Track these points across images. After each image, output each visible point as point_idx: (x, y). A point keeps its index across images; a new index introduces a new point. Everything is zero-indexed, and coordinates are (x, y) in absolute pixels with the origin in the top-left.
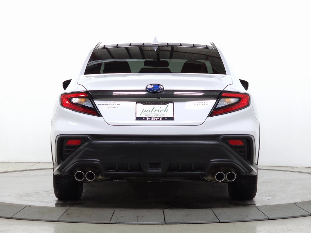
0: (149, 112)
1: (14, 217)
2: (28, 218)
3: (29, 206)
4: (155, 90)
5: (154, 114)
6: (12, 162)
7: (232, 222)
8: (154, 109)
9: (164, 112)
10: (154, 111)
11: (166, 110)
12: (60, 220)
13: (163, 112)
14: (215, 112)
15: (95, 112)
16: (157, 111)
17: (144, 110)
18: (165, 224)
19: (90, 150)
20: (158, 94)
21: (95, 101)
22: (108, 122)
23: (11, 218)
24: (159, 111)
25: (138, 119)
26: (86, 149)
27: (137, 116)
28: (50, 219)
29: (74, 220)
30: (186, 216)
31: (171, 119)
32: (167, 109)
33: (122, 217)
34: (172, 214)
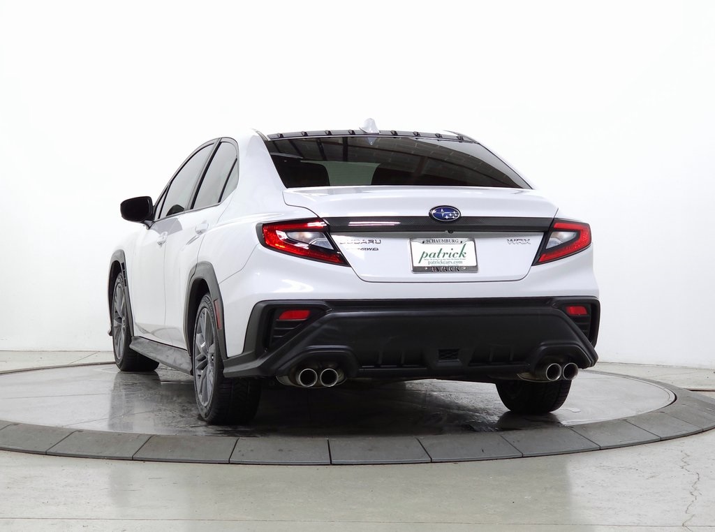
0: (434, 257)
1: (52, 451)
2: (77, 453)
3: (80, 431)
4: (447, 217)
5: (443, 261)
6: (50, 350)
7: (455, 462)
8: (442, 252)
9: (460, 256)
10: (441, 255)
11: (462, 254)
12: (138, 456)
13: (458, 258)
14: (544, 256)
15: (335, 257)
16: (447, 256)
17: (424, 253)
18: (331, 464)
19: (333, 328)
20: (452, 225)
21: (333, 236)
22: (361, 275)
23: (46, 454)
24: (452, 255)
25: (417, 270)
26: (325, 326)
27: (415, 265)
28: (118, 455)
29: (162, 457)
30: (370, 450)
31: (474, 269)
32: (464, 251)
33: (252, 450)
34: (345, 446)
